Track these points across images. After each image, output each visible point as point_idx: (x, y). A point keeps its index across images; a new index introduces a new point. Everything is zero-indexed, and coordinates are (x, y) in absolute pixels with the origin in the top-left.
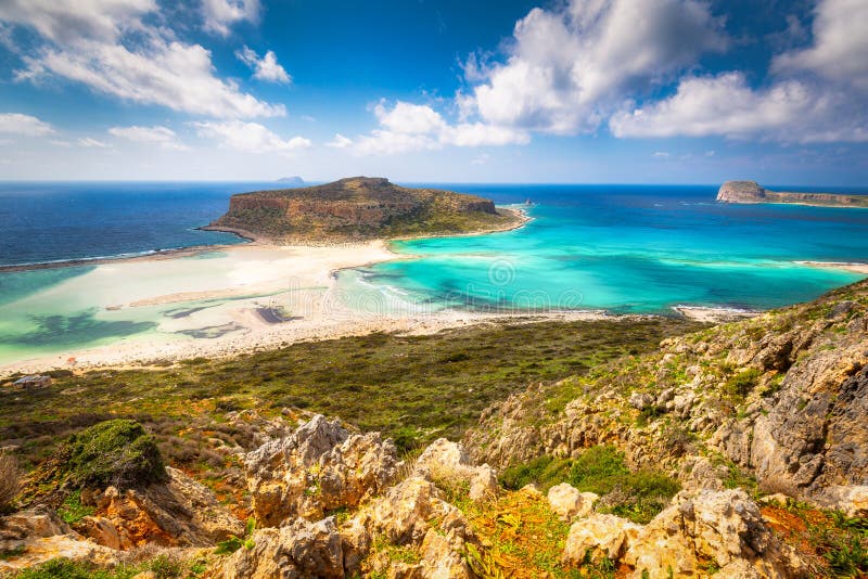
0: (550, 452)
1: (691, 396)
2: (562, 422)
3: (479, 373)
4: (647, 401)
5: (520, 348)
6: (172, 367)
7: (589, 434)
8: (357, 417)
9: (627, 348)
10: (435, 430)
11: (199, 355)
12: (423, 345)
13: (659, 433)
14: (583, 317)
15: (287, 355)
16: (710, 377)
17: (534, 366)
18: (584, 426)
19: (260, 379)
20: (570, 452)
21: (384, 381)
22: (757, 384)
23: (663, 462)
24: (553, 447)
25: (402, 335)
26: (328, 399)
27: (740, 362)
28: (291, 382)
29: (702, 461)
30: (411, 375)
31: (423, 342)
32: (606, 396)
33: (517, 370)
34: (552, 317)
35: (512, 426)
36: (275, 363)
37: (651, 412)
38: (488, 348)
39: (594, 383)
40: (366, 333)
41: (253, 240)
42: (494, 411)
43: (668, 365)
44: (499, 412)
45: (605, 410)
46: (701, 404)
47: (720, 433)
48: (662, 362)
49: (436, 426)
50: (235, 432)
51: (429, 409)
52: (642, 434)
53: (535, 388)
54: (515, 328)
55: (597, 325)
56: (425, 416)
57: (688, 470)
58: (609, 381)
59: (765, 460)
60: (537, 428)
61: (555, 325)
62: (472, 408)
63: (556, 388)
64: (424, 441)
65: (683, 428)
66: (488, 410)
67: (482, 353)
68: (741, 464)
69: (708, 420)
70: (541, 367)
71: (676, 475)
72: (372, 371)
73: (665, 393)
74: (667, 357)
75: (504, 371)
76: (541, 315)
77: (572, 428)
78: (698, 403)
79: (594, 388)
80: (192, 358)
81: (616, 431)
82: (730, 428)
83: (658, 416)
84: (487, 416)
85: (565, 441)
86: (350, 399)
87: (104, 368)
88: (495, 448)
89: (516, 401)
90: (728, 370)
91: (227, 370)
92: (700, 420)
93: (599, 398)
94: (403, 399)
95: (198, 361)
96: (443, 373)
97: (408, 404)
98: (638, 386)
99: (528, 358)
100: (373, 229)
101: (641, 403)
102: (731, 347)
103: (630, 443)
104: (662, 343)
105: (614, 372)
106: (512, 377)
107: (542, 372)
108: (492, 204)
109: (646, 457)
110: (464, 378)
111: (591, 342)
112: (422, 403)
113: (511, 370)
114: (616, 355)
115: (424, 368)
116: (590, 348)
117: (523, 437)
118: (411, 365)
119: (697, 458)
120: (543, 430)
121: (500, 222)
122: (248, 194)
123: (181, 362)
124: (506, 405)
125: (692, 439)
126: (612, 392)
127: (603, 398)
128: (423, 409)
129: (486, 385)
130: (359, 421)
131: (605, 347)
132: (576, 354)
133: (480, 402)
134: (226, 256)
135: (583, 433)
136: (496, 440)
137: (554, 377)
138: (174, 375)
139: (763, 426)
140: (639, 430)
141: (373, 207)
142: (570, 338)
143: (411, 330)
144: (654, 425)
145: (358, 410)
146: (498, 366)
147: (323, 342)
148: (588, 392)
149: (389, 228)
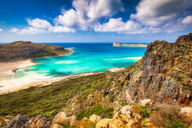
0: (85, 109)
1: (113, 88)
2: (87, 101)
3: (64, 93)
4: (105, 91)
5: (75, 84)
7: (94, 102)
8: (27, 114)
9: (99, 80)
10: (53, 111)
12: (47, 88)
13: (108, 98)
14: (89, 74)
16: (116, 83)
17: (79, 88)
18: (92, 100)
20: (90, 108)
21: (35, 101)
22: (125, 83)
23: (110, 104)
24: (86, 107)
25: (40, 86)
26: (16, 110)
27: (121, 79)
29: (117, 102)
30: (44, 97)
31: (46, 87)
33: (74, 90)
34: (82, 75)
35: (75, 105)
37: (106, 94)
38: (66, 86)
39: (93, 90)
40: (27, 88)
42: (69, 102)
43: (108, 82)
44: (71, 102)
45: (96, 95)
46: (115, 90)
47: (120, 95)
48: (107, 82)
49: (53, 110)
51: (51, 106)
52: (105, 99)
53: (80, 94)
54: (73, 79)
55: (92, 76)
56: (50, 108)
57: (115, 105)
58: (97, 88)
59: (128, 99)
60: (81, 104)
61: (83, 77)
62: (63, 103)
63: (85, 92)
64: (50, 115)
65: (113, 96)
66: (68, 102)
67: (65, 87)
68: (124, 101)
69: (117, 93)
70: (81, 88)
71: (113, 107)
72: (31, 99)
73: (108, 89)
74: (108, 80)
75: (71, 91)
76: (79, 75)
77: (90, 101)
78: (115, 89)
79: (93, 91)
81: (99, 100)
82: (121, 94)
83: (107, 94)
84: (68, 104)
85: (88, 105)
86: (24, 109)
88: (71, 112)
89: (75, 98)
90: (119, 81)
92: (116, 93)
93: (95, 93)
94: (42, 105)
96: (54, 95)
97: (44, 106)
98: (102, 88)
99: (77, 86)
100: (27, 56)
101: (104, 92)
102: (119, 76)
103: (103, 102)
104: (106, 78)
105: (97, 86)
106: (73, 92)
107: (81, 89)
109: (106, 104)
110: (60, 95)
112: (48, 105)
114: (97, 82)
115: (48, 95)
116: (91, 81)
117: (78, 107)
118: (44, 94)
119: (116, 102)
120: (83, 104)
121: (66, 52)
124: (73, 100)
125: (115, 98)
126: (97, 91)
128: (49, 106)
129: (66, 96)
130: (28, 115)
131: (95, 80)
132: (88, 83)
133: (65, 100)
135: (92, 102)
136: (71, 109)
137: (83, 90)
139: (127, 92)
140: (104, 98)
141: (27, 50)
142: (87, 80)
143: (43, 84)
144: (107, 96)
145: (27, 111)
146: (69, 90)
147: (12, 93)
148: (92, 92)
149: (32, 56)
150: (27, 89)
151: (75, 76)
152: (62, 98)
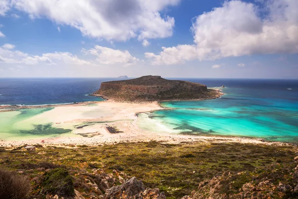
2: (240, 194)
3: (198, 164)
4: (288, 188)
5: (219, 154)
6: (75, 147)
8: (142, 178)
9: (275, 159)
10: (177, 189)
11: (84, 144)
12: (173, 148)
14: (251, 141)
15: (116, 147)
17: (226, 163)
19: (105, 156)
21: (155, 163)
25: (164, 143)
26: (131, 168)
28: (117, 159)
30: (166, 162)
32: (265, 183)
33: (217, 165)
34: (235, 140)
35: (215, 192)
36: (112, 150)
38: (203, 152)
39: (258, 175)
40: (148, 141)
41: (107, 100)
42: (205, 183)
44: (208, 185)
45: (264, 190)
48: (295, 168)
49: (177, 187)
50: (95, 178)
51: (175, 178)
53: (226, 174)
54: (216, 144)
55: (258, 146)
56: (173, 181)
58: (266, 175)
60: (228, 195)
61: (237, 144)
62: (194, 181)
63: (238, 175)
64: (171, 193)
66: (203, 183)
67: (200, 155)
70: (230, 164)
72: (150, 158)
75: (211, 164)
76: (230, 139)
79: (258, 178)
80: (82, 145)
84: (202, 186)
86: (140, 169)
87: (52, 146)
89: (216, 180)
91: (94, 151)
93: (260, 184)
94: (162, 172)
95: (84, 146)
96: (181, 162)
97: (165, 175)
98: (282, 180)
99: (223, 159)
100: (154, 97)
101: (284, 189)
104: (295, 158)
105: (269, 171)
106: (215, 168)
107: (230, 167)
108: (206, 87)
110: (191, 165)
111: (255, 154)
112: (171, 175)
113: (214, 164)
114: (269, 162)
115: (173, 159)
116: (255, 157)
118: (167, 157)
121: (210, 95)
122: (108, 82)
123: (78, 146)
124: (212, 181)
126: (268, 181)
127: (263, 184)
128: (172, 178)
129: (201, 171)
131: (263, 157)
132: (248, 159)
133: (198, 178)
134: (97, 105)
136: (206, 197)
137: (237, 170)
138: (75, 151)
141: (154, 88)
142: (244, 151)
143: (168, 141)
145: (143, 174)
146: (208, 162)
147: (131, 143)
148: (255, 179)
149: (160, 96)
150: (147, 143)
151: (222, 140)
152: (194, 172)
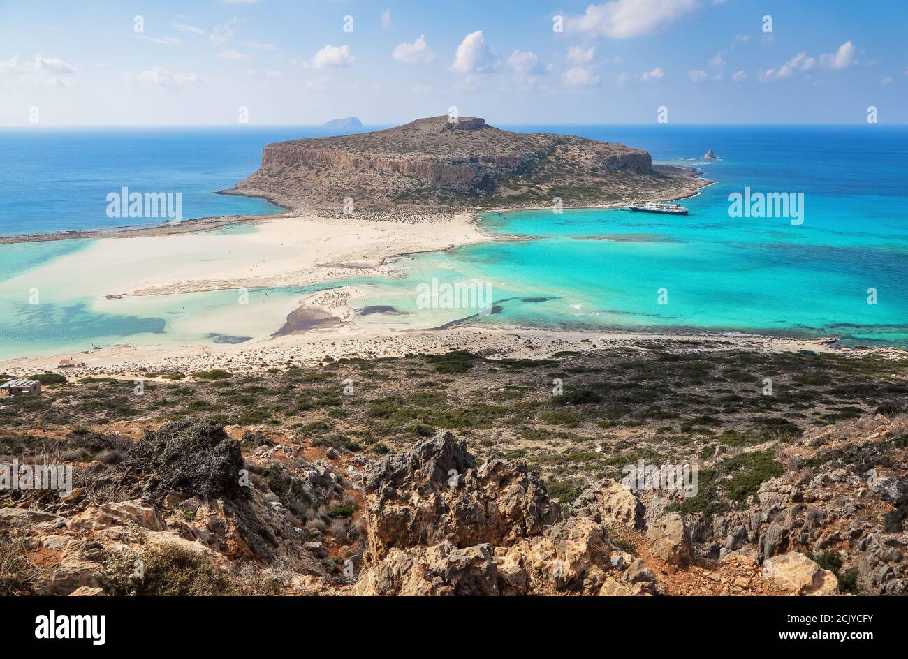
2: (750, 512)
3: (613, 424)
5: (685, 390)
6: (184, 380)
7: (798, 534)
11: (217, 367)
12: (527, 375)
14: (794, 346)
15: (331, 375)
17: (705, 420)
18: (789, 520)
19: (294, 406)
21: (468, 424)
25: (496, 357)
28: (336, 414)
30: (506, 418)
31: (524, 370)
32: (832, 476)
33: (676, 425)
34: (740, 343)
36: (315, 386)
38: (629, 387)
39: (810, 454)
40: (442, 351)
41: (291, 209)
45: (829, 498)
50: (267, 474)
52: (892, 543)
54: (676, 358)
60: (708, 516)
63: (744, 455)
67: (619, 393)
70: (718, 423)
72: (450, 407)
75: (656, 424)
77: (769, 521)
79: (811, 462)
80: (208, 370)
81: (845, 534)
87: (102, 376)
91: (255, 390)
95: (217, 374)
99: (695, 406)
103: (870, 556)
107: (719, 432)
108: (647, 158)
111: (806, 388)
113: (667, 423)
115: (528, 410)
116: (804, 397)
118: (507, 403)
120: (718, 521)
121: (659, 187)
122: (288, 143)
123: (195, 375)
126: (843, 471)
127: (826, 479)
129: (625, 444)
131: (833, 398)
132: (780, 406)
134: (257, 231)
135: (785, 532)
138: (186, 392)
140: (888, 537)
141: (461, 162)
143: (510, 351)
146: (646, 416)
147: (381, 360)
148: (800, 467)
149: (482, 193)
151: (696, 344)
152: (598, 450)
